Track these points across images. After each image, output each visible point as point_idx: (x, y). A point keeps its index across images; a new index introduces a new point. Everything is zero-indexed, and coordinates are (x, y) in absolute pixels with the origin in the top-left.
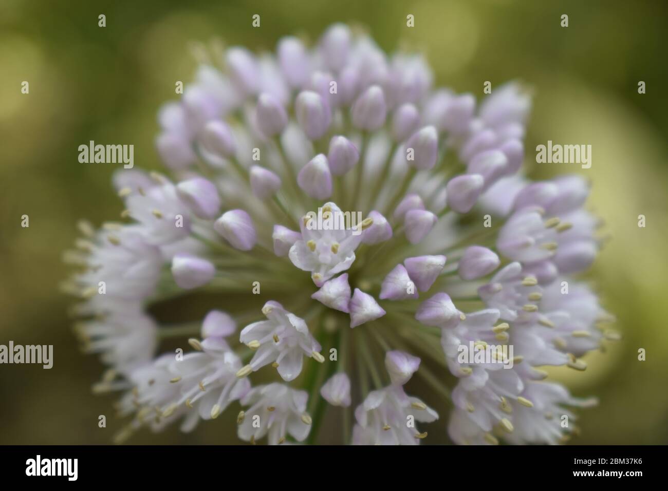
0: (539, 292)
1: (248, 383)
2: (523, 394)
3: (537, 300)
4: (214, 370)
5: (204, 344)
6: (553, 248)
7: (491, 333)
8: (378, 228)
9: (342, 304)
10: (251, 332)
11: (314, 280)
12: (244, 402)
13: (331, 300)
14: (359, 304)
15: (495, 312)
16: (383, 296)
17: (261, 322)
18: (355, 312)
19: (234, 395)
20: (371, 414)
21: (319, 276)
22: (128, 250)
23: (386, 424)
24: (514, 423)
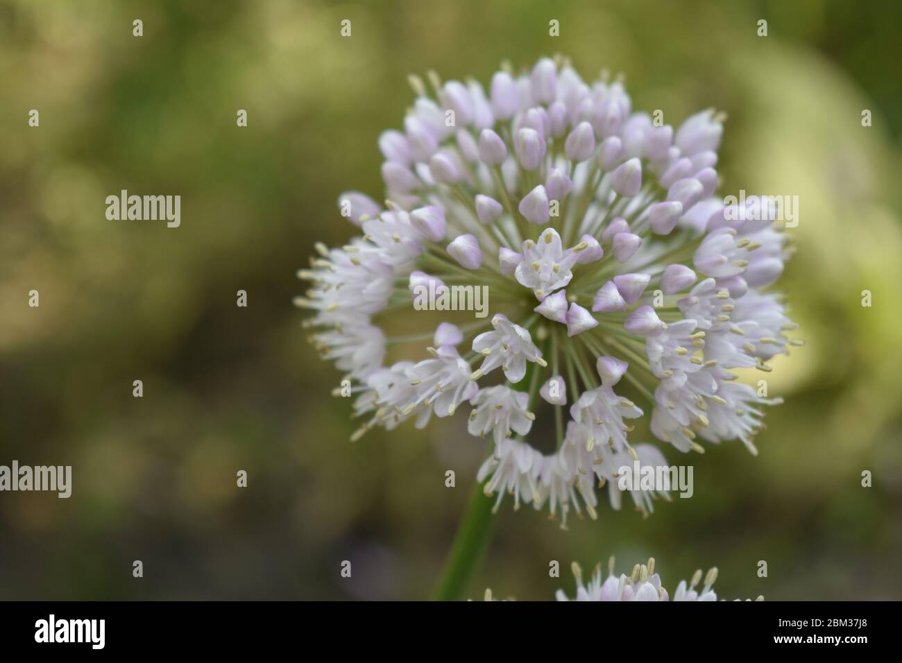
0: (731, 304)
1: (476, 386)
2: (717, 393)
3: (730, 311)
4: (446, 375)
5: (439, 351)
6: (744, 265)
7: (689, 340)
8: (592, 249)
9: (560, 317)
10: (482, 341)
11: (537, 296)
12: (473, 402)
13: (553, 313)
14: (576, 316)
15: (693, 322)
16: (595, 309)
17: (490, 333)
18: (573, 323)
19: (465, 396)
20: (584, 411)
21: (540, 292)
22: (366, 268)
23: (598, 419)
24: (709, 418)
